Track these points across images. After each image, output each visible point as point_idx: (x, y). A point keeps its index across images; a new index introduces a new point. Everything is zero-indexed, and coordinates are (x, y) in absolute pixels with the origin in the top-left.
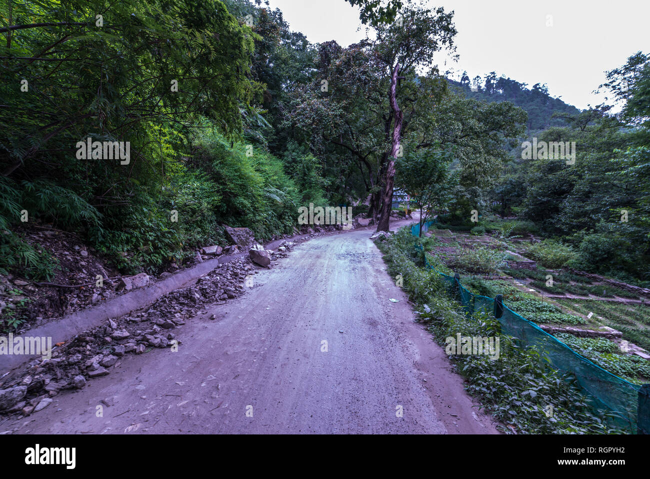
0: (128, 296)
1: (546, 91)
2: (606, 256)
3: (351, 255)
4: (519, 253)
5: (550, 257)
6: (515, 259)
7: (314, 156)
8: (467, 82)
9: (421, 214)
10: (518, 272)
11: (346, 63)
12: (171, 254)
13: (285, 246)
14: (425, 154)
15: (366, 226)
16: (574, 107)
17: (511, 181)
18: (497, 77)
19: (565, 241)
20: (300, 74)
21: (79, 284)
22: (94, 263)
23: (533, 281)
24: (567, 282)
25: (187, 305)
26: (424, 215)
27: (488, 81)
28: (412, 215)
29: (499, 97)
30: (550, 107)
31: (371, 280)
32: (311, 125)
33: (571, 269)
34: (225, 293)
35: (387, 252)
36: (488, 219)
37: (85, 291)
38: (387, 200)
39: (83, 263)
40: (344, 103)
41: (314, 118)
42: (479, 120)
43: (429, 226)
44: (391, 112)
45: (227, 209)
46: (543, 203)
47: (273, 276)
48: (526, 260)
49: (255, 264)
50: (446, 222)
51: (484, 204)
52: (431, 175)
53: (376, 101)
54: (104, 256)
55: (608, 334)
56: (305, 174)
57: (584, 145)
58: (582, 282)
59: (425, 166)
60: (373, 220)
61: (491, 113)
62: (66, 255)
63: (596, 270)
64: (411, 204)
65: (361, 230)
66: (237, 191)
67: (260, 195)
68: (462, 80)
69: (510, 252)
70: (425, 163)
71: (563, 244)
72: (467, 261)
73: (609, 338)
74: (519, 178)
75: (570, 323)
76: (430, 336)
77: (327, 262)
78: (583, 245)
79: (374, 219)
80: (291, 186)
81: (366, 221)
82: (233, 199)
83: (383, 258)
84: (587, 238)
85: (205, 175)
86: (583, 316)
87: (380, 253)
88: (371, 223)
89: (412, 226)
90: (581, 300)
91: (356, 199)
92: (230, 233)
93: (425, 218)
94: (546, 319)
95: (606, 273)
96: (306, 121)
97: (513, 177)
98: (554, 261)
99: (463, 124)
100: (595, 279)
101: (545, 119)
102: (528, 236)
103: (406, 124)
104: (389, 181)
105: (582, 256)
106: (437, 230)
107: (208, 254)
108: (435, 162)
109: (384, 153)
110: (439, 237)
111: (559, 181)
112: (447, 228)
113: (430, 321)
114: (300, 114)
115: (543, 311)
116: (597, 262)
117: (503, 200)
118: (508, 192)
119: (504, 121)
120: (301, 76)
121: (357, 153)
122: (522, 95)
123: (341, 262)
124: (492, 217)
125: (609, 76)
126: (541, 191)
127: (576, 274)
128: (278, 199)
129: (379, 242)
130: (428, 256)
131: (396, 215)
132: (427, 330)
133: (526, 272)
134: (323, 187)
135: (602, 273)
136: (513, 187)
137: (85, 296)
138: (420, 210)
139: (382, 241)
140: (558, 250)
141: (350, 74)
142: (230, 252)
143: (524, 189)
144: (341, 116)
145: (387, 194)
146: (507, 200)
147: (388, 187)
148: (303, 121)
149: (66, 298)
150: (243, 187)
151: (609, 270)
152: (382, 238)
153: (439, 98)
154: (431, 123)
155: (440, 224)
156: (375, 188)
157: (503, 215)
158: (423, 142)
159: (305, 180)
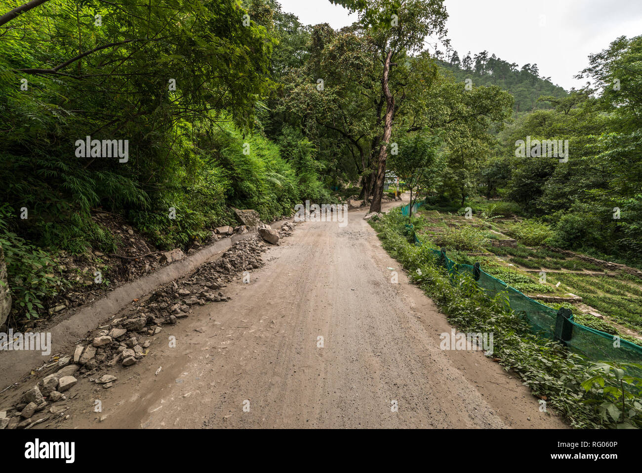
0: (171, 267)
1: (536, 72)
2: (579, 234)
3: (348, 234)
4: (502, 232)
5: (530, 235)
6: (498, 238)
7: (310, 141)
8: (456, 62)
9: (411, 196)
10: (500, 249)
11: (339, 48)
12: (195, 233)
13: (287, 226)
14: (416, 139)
15: (357, 208)
16: (562, 88)
17: (497, 164)
18: (488, 58)
19: (545, 220)
20: (293, 58)
21: (133, 256)
22: (139, 240)
23: (513, 257)
24: (544, 258)
25: (223, 273)
26: (414, 197)
27: (478, 62)
28: (402, 196)
29: (488, 78)
30: (539, 89)
31: (370, 253)
32: (306, 110)
33: (548, 246)
34: (249, 264)
35: (381, 231)
36: (474, 200)
37: (139, 262)
38: (379, 183)
39: (133, 240)
40: (337, 88)
41: (308, 104)
42: (467, 104)
43: (418, 207)
44: (382, 97)
45: (235, 193)
46: (526, 185)
47: (284, 251)
48: (508, 238)
49: (266, 241)
50: (434, 204)
51: (471, 185)
52: (421, 159)
53: (369, 86)
54: (144, 235)
55: (570, 300)
56: (301, 159)
57: (566, 129)
58: (556, 258)
59: (415, 150)
60: (364, 202)
61: (479, 97)
62: (119, 233)
63: (570, 247)
64: (401, 186)
65: (354, 211)
66: (243, 176)
67: (262, 179)
68: (452, 61)
69: (494, 231)
70: (416, 148)
71: (542, 223)
72: (453, 240)
73: (572, 303)
74: (505, 160)
75: (541, 291)
76: (422, 292)
77: (328, 239)
78: (560, 224)
79: (366, 201)
80: (288, 169)
81: (358, 203)
82: (240, 184)
83: (377, 236)
84: (563, 217)
85: (215, 161)
86: (553, 286)
87: (375, 232)
88: (363, 205)
89: (402, 207)
90: (554, 273)
91: (347, 181)
92: (238, 214)
93: (415, 200)
94: (521, 289)
95: (578, 250)
96: (301, 106)
97: (500, 159)
98: (534, 239)
99: (452, 108)
100: (568, 255)
101: (532, 101)
102: (511, 216)
103: (397, 108)
104: (381, 164)
105: (559, 235)
106: (426, 211)
107: (222, 234)
108: (425, 146)
109: (376, 137)
110: (427, 218)
111: (542, 164)
112: (435, 209)
113: (422, 281)
114: (293, 99)
115: (519, 282)
116: (571, 239)
117: (489, 182)
118: (494, 174)
119: (491, 105)
120: (294, 60)
121: (349, 137)
122: (511, 77)
123: (341, 239)
124: (478, 199)
125: (593, 61)
126: (524, 173)
127: (553, 251)
128: (278, 182)
129: (373, 222)
130: (417, 234)
131: (386, 197)
132: (419, 288)
133: (507, 250)
134: (318, 170)
135: (575, 250)
136: (498, 170)
137: (140, 266)
138: (410, 192)
139: (375, 221)
140: (538, 229)
141: (343, 59)
142: (240, 232)
143: (509, 171)
144: (334, 101)
145: (379, 177)
146: (494, 182)
147: (380, 171)
148: (298, 106)
149: (127, 268)
150: (249, 172)
151: (581, 247)
152: (375, 219)
153: (429, 82)
154: (421, 107)
155: (428, 205)
156: (367, 171)
157: (489, 196)
158: (412, 126)
159: (300, 163)
